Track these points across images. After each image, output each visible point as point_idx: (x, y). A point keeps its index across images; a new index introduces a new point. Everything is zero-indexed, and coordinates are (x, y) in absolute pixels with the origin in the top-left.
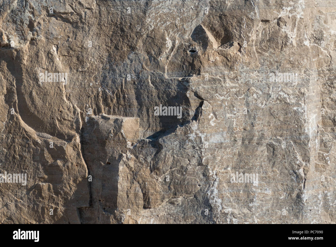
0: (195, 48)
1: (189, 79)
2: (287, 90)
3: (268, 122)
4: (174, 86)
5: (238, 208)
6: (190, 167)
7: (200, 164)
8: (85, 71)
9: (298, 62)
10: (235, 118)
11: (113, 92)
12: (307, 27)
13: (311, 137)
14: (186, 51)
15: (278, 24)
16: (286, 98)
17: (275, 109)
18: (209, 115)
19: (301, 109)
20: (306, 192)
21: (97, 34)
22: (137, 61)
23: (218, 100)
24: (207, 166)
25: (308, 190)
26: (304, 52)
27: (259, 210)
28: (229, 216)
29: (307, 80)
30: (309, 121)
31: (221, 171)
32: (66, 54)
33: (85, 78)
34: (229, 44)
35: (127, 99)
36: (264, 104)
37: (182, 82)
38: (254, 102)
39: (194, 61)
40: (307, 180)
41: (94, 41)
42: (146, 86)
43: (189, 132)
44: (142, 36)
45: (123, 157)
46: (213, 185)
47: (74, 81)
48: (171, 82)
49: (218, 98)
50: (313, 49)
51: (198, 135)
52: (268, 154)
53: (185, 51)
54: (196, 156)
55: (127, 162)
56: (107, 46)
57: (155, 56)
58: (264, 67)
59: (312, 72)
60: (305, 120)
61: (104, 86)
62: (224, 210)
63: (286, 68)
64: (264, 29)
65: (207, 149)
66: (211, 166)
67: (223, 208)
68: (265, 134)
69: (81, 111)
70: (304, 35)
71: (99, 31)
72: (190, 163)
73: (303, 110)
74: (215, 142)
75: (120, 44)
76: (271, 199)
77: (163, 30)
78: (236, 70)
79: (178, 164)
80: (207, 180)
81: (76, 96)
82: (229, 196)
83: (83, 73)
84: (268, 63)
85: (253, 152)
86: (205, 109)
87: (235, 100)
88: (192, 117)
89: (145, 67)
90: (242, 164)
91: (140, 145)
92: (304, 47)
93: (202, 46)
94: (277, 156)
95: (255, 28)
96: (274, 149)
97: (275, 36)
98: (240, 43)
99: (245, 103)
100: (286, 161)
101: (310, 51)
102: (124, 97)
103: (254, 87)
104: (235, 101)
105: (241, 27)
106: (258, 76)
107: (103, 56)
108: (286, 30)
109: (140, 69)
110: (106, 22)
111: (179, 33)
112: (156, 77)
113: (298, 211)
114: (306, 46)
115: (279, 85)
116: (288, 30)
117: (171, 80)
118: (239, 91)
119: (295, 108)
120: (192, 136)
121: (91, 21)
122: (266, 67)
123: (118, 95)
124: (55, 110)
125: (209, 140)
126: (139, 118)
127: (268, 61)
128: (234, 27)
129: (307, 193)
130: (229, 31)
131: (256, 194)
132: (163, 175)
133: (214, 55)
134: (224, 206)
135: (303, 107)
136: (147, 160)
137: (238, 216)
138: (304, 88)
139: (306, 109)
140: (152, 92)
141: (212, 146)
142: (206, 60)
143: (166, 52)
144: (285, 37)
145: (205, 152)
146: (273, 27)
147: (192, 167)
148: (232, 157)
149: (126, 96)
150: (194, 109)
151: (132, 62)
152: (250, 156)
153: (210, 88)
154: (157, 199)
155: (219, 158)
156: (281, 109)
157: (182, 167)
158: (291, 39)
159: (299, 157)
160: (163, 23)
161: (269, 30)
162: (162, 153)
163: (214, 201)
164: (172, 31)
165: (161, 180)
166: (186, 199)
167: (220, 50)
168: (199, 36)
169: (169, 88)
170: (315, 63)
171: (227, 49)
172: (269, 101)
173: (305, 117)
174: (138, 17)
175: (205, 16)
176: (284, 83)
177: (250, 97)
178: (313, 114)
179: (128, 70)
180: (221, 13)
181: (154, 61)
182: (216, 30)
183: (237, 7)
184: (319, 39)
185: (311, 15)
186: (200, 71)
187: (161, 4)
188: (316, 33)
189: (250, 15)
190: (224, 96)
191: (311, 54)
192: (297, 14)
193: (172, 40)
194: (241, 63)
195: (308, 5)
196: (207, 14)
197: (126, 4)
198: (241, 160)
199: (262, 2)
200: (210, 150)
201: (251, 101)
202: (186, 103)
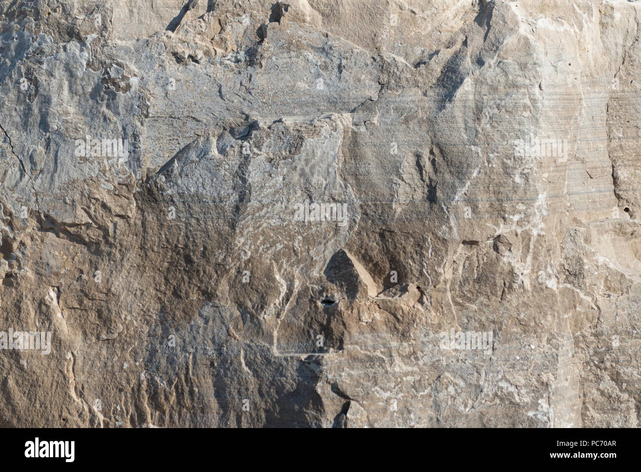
0: (333, 296)
1: (320, 358)
2: (514, 378)
4: (291, 372)
8: (114, 340)
9: (535, 322)
11: (170, 383)
12: (551, 252)
14: (315, 302)
15: (496, 248)
16: (513, 393)
17: (491, 416)
19: (543, 415)
21: (138, 266)
22: (218, 321)
23: (379, 400)
26: (546, 302)
32: (77, 306)
33: (113, 353)
34: (399, 289)
35: (198, 396)
36: (469, 405)
37: (306, 364)
38: (449, 403)
39: (330, 322)
41: (132, 280)
42: (236, 370)
44: (227, 271)
47: (92, 358)
48: (284, 363)
49: (378, 396)
50: (563, 295)
53: (312, 301)
56: (157, 290)
57: (254, 311)
59: (562, 340)
61: (152, 370)
63: (511, 334)
64: (468, 258)
69: (106, 419)
70: (546, 267)
71: (142, 260)
73: (546, 416)
75: (183, 287)
77: (270, 260)
78: (415, 340)
81: (95, 389)
83: (109, 343)
84: (477, 325)
86: (353, 417)
87: (412, 398)
89: (234, 333)
92: (546, 292)
93: (347, 293)
95: (450, 257)
97: (491, 272)
98: (422, 286)
99: (431, 403)
101: (559, 299)
102: (191, 393)
103: (449, 372)
104: (413, 402)
105: (422, 255)
106: (457, 350)
107: (149, 311)
108: (510, 258)
109: (223, 337)
110: (157, 244)
111: (302, 265)
112: (255, 353)
114: (551, 289)
115: (499, 368)
116: (515, 260)
117: (286, 359)
118: (420, 381)
119: (531, 414)
121: (127, 241)
123: (180, 387)
124: (53, 416)
127: (476, 321)
128: (410, 255)
130: (399, 262)
133: (371, 309)
135: (546, 411)
138: (547, 373)
139: (553, 415)
140: (247, 382)
142: (354, 320)
143: (275, 304)
144: (509, 274)
146: (485, 255)
149: (196, 390)
150: (331, 417)
151: (207, 322)
153: (362, 376)
156: (503, 416)
158: (521, 277)
160: (268, 246)
161: (478, 261)
167: (383, 301)
168: (340, 271)
169: (282, 375)
170: (568, 321)
171: (394, 298)
172: (479, 400)
174: (220, 234)
175: (351, 233)
176: (508, 363)
177: (441, 392)
178: (566, 423)
179: (199, 339)
180: (384, 228)
181: (251, 322)
182: (373, 261)
183: (415, 216)
184: (575, 275)
185: (559, 228)
186: (341, 341)
187: (265, 209)
188: (569, 262)
189: (440, 231)
190: (391, 392)
191: (559, 304)
192: (532, 228)
193: (286, 281)
194: (423, 325)
195: (552, 209)
196: (356, 229)
197: (196, 208)
199: (463, 206)
201: (443, 400)
202: (315, 406)
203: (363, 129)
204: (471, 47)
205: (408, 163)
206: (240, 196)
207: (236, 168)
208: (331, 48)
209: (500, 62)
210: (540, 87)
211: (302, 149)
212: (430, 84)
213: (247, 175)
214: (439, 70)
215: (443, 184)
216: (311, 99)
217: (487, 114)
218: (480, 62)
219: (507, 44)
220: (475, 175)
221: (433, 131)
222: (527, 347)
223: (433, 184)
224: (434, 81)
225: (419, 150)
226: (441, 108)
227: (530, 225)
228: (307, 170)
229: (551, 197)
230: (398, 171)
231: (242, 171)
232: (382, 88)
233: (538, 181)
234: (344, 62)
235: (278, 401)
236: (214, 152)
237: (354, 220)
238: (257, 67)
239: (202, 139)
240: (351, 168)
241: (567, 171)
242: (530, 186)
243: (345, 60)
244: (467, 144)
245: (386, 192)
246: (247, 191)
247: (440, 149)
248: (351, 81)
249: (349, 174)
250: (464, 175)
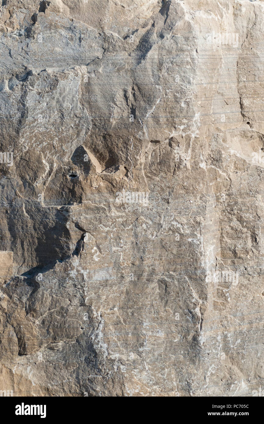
0: (76, 172)
1: (68, 208)
2: (181, 219)
3: (159, 255)
4: (52, 216)
5: (126, 353)
6: (71, 308)
7: (82, 304)
9: (193, 187)
10: (122, 252)
12: (203, 147)
14: (66, 176)
15: (170, 145)
16: (180, 228)
17: (167, 241)
18: (92, 249)
19: (197, 240)
20: (203, 333)
22: (10, 187)
23: (103, 232)
24: (90, 307)
25: (205, 332)
26: (199, 176)
27: (150, 355)
28: (116, 363)
29: (203, 208)
30: (206, 254)
31: (106, 312)
34: (114, 168)
36: (155, 235)
37: (60, 212)
38: (143, 233)
39: (75, 187)
40: (204, 321)
42: (20, 215)
43: (70, 268)
44: (15, 158)
46: (98, 328)
48: (48, 211)
49: (102, 229)
50: (210, 172)
51: (80, 272)
52: (160, 292)
53: (64, 175)
54: (77, 296)
57: (30, 181)
58: (155, 193)
59: (208, 198)
60: (201, 253)
62: (111, 356)
63: (179, 194)
64: (154, 151)
65: (90, 288)
66: (95, 306)
67: (109, 354)
68: (156, 269)
70: (200, 156)
72: (71, 303)
74: (99, 279)
76: (164, 342)
77: (39, 152)
79: (57, 305)
80: (90, 322)
82: (116, 339)
84: (159, 189)
85: (143, 289)
86: (87, 242)
87: (122, 231)
88: (73, 252)
89: (19, 194)
90: (131, 303)
91: (14, 283)
92: (199, 170)
93: (84, 170)
94: (170, 293)
95: (143, 150)
96: (166, 286)
97: (167, 159)
98: (127, 167)
99: (133, 234)
100: (180, 299)
101: (207, 174)
103: (143, 216)
104: (122, 233)
105: (127, 149)
108: (178, 151)
109: (13, 196)
111: (58, 155)
112: (31, 206)
113: (194, 355)
114: (203, 169)
115: (172, 214)
116: (182, 152)
117: (49, 209)
118: (126, 221)
119: (190, 240)
120: (73, 273)
122: (157, 194)
125: (92, 277)
126: (12, 252)
127: (158, 187)
128: (120, 149)
129: (205, 335)
130: (114, 152)
131: (147, 338)
132: (41, 317)
133: (98, 180)
134: (110, 352)
135: (199, 238)
136: (22, 300)
137: (127, 362)
138: (200, 216)
139: (203, 240)
140: (27, 222)
141: (96, 284)
142: (88, 186)
143: (42, 177)
144: (178, 159)
145: (88, 291)
146: (164, 149)
147: (73, 306)
148: (119, 295)
150: (75, 242)
151: (3, 187)
152: (140, 294)
153: (93, 218)
154: (34, 345)
155: (105, 297)
156: (174, 241)
157: (62, 308)
158: (185, 162)
159: (195, 295)
160: (39, 143)
161: (160, 152)
162: (39, 292)
163: (99, 346)
165: (38, 323)
166: (68, 343)
167: (105, 175)
168: (80, 158)
169: (47, 218)
170: (212, 187)
171: (111, 173)
172: (160, 232)
173: (201, 249)
174: (10, 136)
175: (87, 136)
176: (177, 211)
177: (138, 227)
178: (210, 245)
180: (105, 133)
181: (29, 187)
182: (99, 152)
183: (123, 126)
184: (217, 161)
185: (207, 133)
186: (81, 199)
187: (36, 122)
188: (214, 153)
189: (138, 135)
190: (109, 227)
191: (207, 177)
192: (191, 133)
193: (49, 163)
194: (128, 189)
195: (203, 122)
196: (89, 134)
198: (129, 299)
199: (151, 120)
200: (94, 288)
201: (140, 232)
202: (66, 236)
203: (93, 75)
204: (157, 28)
205: (120, 95)
206: (21, 114)
207: (19, 98)
208: (75, 28)
209: (173, 36)
210: (197, 51)
211: (58, 87)
212: (133, 49)
213: (26, 102)
214: (138, 41)
215: (140, 108)
216: (63, 58)
217: (165, 67)
218: (162, 36)
219: (178, 26)
220: (158, 102)
221: (134, 76)
222: (188, 202)
223: (134, 108)
224: (135, 47)
225: (126, 88)
226: (139, 63)
227: (190, 131)
228: (61, 99)
229: (202, 115)
230: (113, 100)
231: (23, 100)
232: (105, 51)
233: (195, 106)
234: (82, 36)
235: (45, 233)
236: (7, 88)
237: (88, 128)
238: (32, 38)
240: (86, 98)
241: (213, 100)
242: (190, 109)
243: (83, 35)
244: (153, 84)
245: (107, 112)
246: (26, 112)
247: (138, 87)
248: (87, 47)
249: (85, 102)
250: (151, 102)
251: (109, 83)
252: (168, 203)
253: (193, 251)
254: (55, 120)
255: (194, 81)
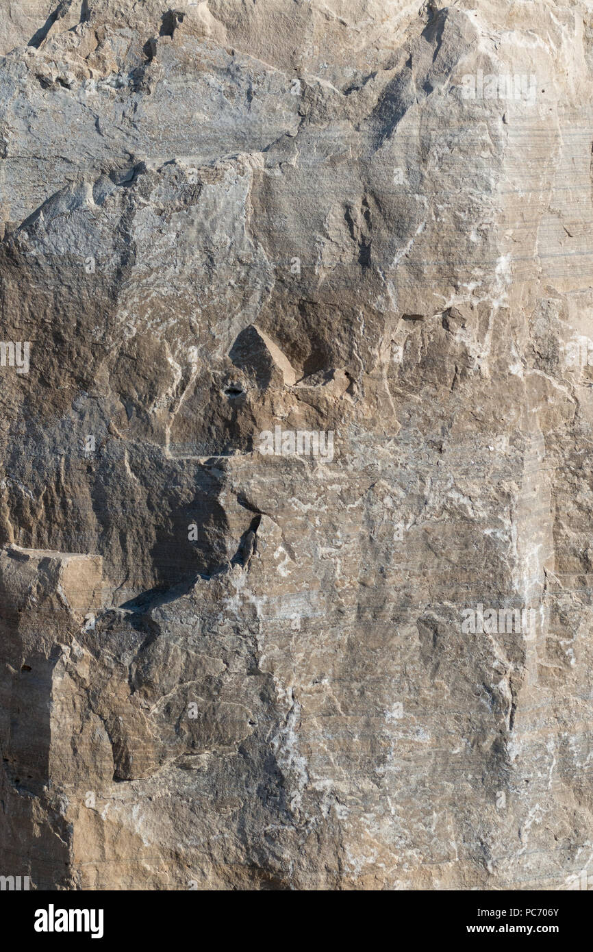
0: (239, 384)
1: (223, 461)
2: (467, 487)
3: (421, 565)
4: (188, 479)
5: (347, 778)
6: (228, 679)
7: (253, 670)
9: (495, 417)
10: (339, 557)
11: (37, 492)
12: (516, 330)
13: (527, 602)
14: (218, 392)
15: (446, 324)
16: (465, 506)
17: (438, 535)
18: (275, 551)
19: (503, 533)
20: (515, 736)
22: (96, 416)
23: (297, 513)
24: (270, 676)
25: (520, 731)
26: (509, 392)
27: (400, 783)
28: (326, 800)
30: (523, 563)
31: (305, 688)
34: (322, 375)
35: (72, 508)
36: (411, 521)
37: (206, 469)
38: (386, 517)
39: (237, 417)
40: (518, 708)
42: (119, 477)
43: (226, 593)
44: (107, 353)
45: (63, 653)
46: (286, 723)
48: (179, 468)
49: (296, 508)
50: (531, 383)
51: (247, 601)
52: (422, 645)
53: (214, 390)
54: (242, 652)
55: (71, 666)
56: (20, 377)
57: (141, 403)
58: (412, 430)
59: (529, 440)
60: (512, 560)
61: (14, 477)
62: (314, 785)
63: (464, 433)
64: (410, 337)
65: (270, 635)
66: (281, 675)
67: (310, 779)
68: (412, 594)
70: (510, 349)
72: (229, 669)
73: (506, 534)
75: (52, 373)
76: (429, 754)
77: (161, 339)
78: (342, 439)
79: (198, 671)
80: (270, 710)
82: (325, 748)
84: (421, 420)
85: (384, 639)
86: (264, 535)
87: (339, 512)
88: (232, 556)
89: (117, 430)
90: (358, 669)
91: (105, 624)
92: (509, 380)
93: (257, 380)
94: (444, 648)
95: (387, 335)
96: (436, 632)
97: (439, 354)
98: (351, 372)
99: (363, 518)
100: (467, 660)
101: (525, 388)
102: (64, 505)
103: (385, 479)
104: (340, 516)
105: (351, 333)
106: (395, 452)
107: (10, 402)
108: (465, 338)
109: (103, 435)
110: (19, 319)
111: (201, 345)
112: (143, 456)
113: (497, 783)
114: (516, 377)
115: (448, 475)
116: (470, 340)
117: (181, 463)
118: (348, 490)
119: (488, 532)
120: (233, 604)
122: (416, 431)
123: (50, 498)
125: (274, 612)
126: (101, 557)
127: (419, 415)
128: (336, 333)
129: (519, 740)
130: (323, 341)
131: (393, 744)
132: (163, 697)
133: (287, 401)
134: (314, 774)
135: (507, 528)
136: (122, 662)
137: (349, 798)
138: (510, 481)
139: (516, 533)
140: (132, 492)
141: (281, 627)
142: (267, 414)
143: (167, 394)
144: (462, 356)
145: (266, 642)
146: (431, 332)
147: (234, 675)
148: (332, 651)
149: (70, 501)
150: (237, 535)
151: (82, 417)
152: (378, 650)
153: (276, 484)
154: (148, 758)
155: (301, 655)
156: (453, 534)
157: (209, 679)
158: (477, 361)
159: (498, 652)
161: (423, 340)
162: (158, 643)
163: (289, 762)
164: (183, 341)
165: (156, 711)
166: (220, 756)
167: (302, 389)
168: (248, 353)
169: (176, 483)
170: (537, 417)
171: (317, 387)
172: (423, 514)
173: (511, 552)
174: (97, 306)
175: (263, 304)
176: (460, 468)
177: (375, 504)
178: (533, 543)
179: (73, 439)
180: (304, 298)
181: (137, 416)
182: (290, 340)
183: (343, 283)
184: (547, 359)
185: (527, 300)
186: (250, 441)
187: (154, 275)
188: (540, 342)
189: (375, 302)
190: (312, 504)
191: (526, 396)
192: (492, 299)
193: (181, 365)
194: (353, 421)
195: (518, 275)
196: (269, 300)
197: (67, 273)
198: (354, 661)
199: (405, 271)
200: (279, 635)
201: (378, 515)
202: (218, 522)
203: (277, 173)
204: (417, 69)
205: (335, 216)
206: (122, 258)
207: (117, 222)
208: (238, 69)
209: (453, 88)
210: (504, 120)
211: (200, 197)
212: (364, 116)
213: (131, 231)
214: (375, 97)
215: (379, 243)
216: (212, 134)
217: (435, 154)
218: (428, 88)
219: (462, 65)
220: (419, 231)
221: (367, 175)
222: (484, 448)
223: (367, 243)
224: (369, 112)
225: (349, 200)
226: (377, 146)
227: (489, 295)
228: (207, 225)
229: (516, 260)
230: (322, 226)
231: (125, 226)
232: (303, 120)
233: (500, 240)
234: (255, 87)
235: (171, 516)
236: (90, 202)
237: (267, 288)
238: (144, 93)
239: (74, 185)
240: (262, 223)
241: (539, 227)
242: (489, 246)
243: (256, 85)
244: (409, 192)
245: (307, 253)
247: (377, 199)
248: (264, 112)
249: (260, 230)
250: (405, 231)
251: (311, 190)
252: (440, 451)
253: (495, 556)
254: (195, 270)
255: (499, 184)
